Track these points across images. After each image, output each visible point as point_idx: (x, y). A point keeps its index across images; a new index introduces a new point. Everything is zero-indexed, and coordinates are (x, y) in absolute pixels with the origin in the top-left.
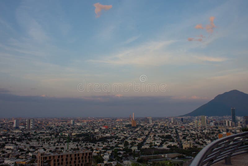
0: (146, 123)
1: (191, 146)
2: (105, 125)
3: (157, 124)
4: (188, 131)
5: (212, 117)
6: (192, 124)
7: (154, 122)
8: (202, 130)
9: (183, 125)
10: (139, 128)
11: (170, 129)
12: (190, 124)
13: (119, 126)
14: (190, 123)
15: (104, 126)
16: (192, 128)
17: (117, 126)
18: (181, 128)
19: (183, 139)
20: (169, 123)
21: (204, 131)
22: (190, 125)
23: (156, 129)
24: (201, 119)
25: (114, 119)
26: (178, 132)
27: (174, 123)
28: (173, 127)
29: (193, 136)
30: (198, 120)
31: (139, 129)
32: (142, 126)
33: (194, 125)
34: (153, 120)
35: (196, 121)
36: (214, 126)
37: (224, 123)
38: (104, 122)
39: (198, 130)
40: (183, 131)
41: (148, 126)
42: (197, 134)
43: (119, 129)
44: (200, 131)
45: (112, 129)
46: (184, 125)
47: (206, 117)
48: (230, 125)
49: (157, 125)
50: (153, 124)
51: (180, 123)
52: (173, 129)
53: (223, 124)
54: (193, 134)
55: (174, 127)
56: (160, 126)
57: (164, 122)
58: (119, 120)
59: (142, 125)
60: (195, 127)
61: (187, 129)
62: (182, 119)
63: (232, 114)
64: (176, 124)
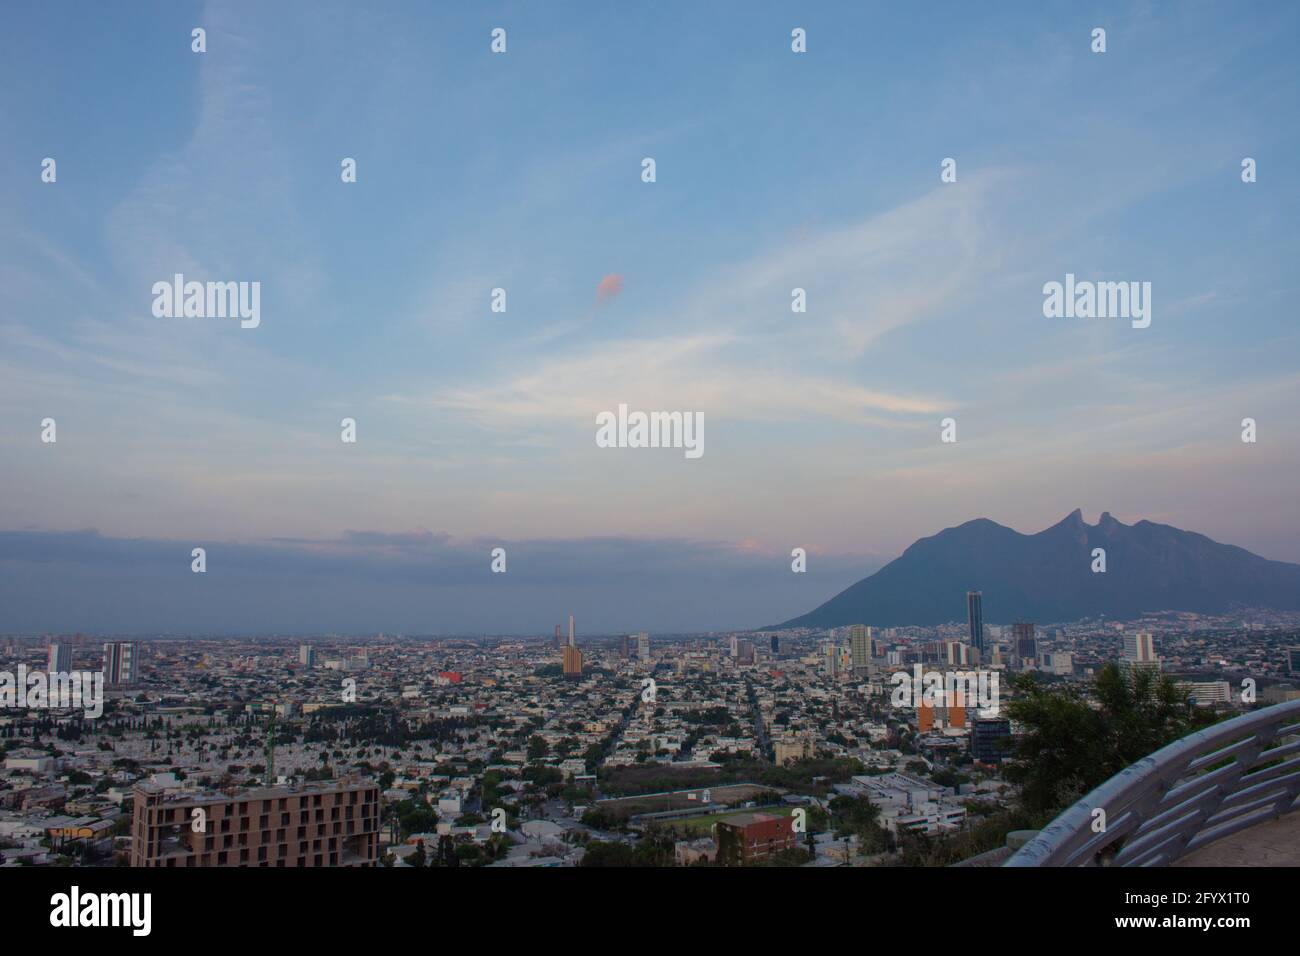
0: (625, 660)
1: (811, 753)
2: (447, 667)
3: (672, 661)
4: (799, 689)
5: (892, 630)
6: (815, 661)
7: (658, 653)
8: (855, 686)
9: (779, 667)
10: (594, 682)
11: (724, 684)
12: (807, 661)
13: (512, 673)
14: (806, 656)
15: (442, 673)
16: (814, 678)
17: (498, 673)
18: (770, 678)
19: (776, 722)
20: (722, 659)
21: (861, 689)
22: (808, 666)
23: (667, 683)
24: (850, 641)
25: (489, 644)
26: (758, 693)
27: (742, 659)
28: (737, 673)
29: (819, 711)
30: (838, 642)
31: (595, 687)
32: (608, 673)
33: (823, 663)
34: (654, 644)
35: (829, 649)
36: (903, 666)
37: (939, 652)
38: (447, 655)
39: (840, 685)
40: (778, 689)
41: (630, 673)
42: (834, 702)
43: (508, 684)
44: (845, 689)
45: (479, 684)
46: (781, 665)
47: (869, 629)
48: (963, 661)
49: (669, 667)
50: (656, 662)
51: (768, 658)
52: (737, 680)
53: (934, 657)
54: (816, 701)
55: (742, 674)
56: (685, 674)
57: (702, 655)
58: (509, 647)
59: (606, 665)
60: (827, 673)
61: (793, 679)
62: (775, 641)
63: (972, 616)
64: (751, 662)
